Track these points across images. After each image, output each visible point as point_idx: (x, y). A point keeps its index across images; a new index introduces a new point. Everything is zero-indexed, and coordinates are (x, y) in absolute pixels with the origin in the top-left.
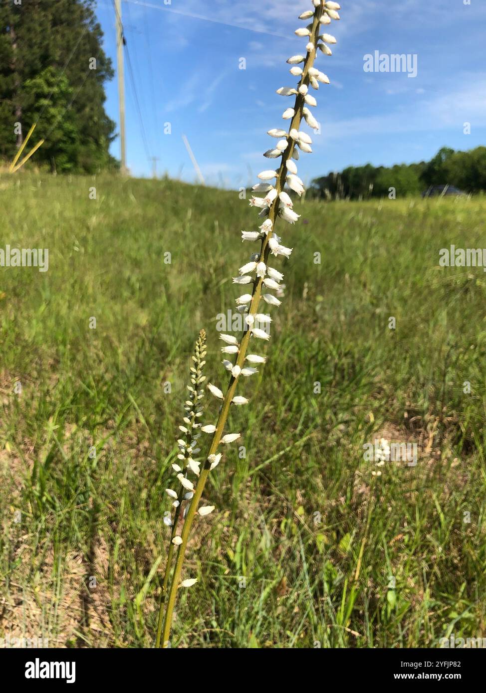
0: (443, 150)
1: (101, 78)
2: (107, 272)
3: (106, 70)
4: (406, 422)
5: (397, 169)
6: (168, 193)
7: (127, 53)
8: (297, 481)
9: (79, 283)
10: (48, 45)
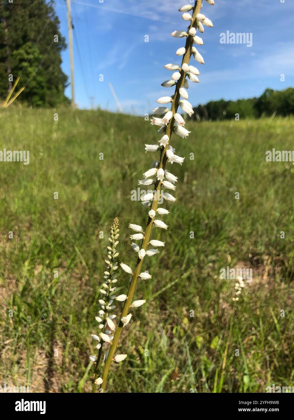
0: (267, 90)
1: (59, 49)
2: (62, 168)
3: (62, 44)
4: (251, 260)
5: (239, 102)
6: (101, 119)
7: (74, 34)
8: (183, 301)
9: (45, 175)
10: (26, 30)
